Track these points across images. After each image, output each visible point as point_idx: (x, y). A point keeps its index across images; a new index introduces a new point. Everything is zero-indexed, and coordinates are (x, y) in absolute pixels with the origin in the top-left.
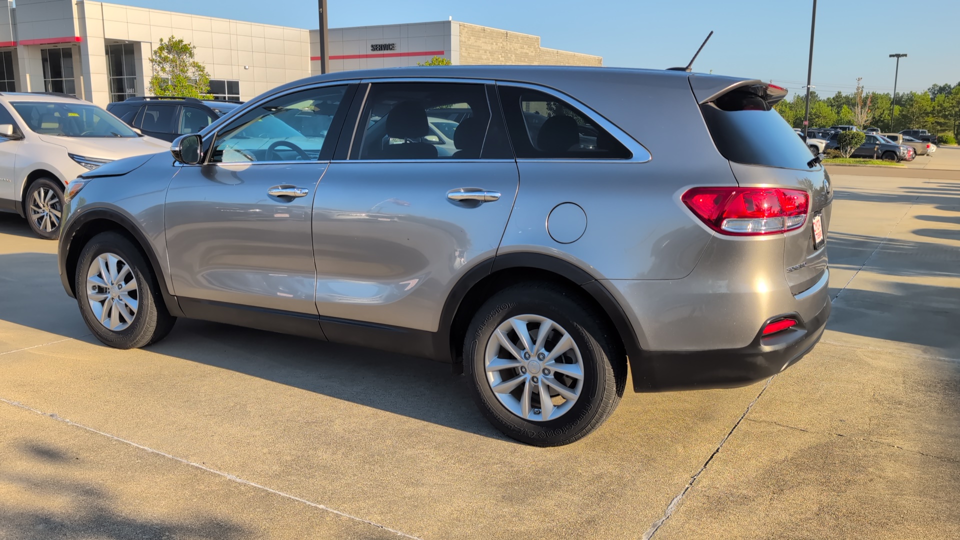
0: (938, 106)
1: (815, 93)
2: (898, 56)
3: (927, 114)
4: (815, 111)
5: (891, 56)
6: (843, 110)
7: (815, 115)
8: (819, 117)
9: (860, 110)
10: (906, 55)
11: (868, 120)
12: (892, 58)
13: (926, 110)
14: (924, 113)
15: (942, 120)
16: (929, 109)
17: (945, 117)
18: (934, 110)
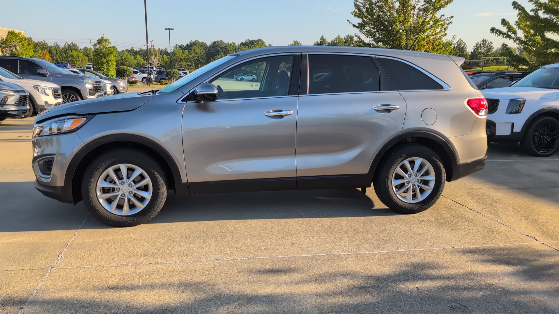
0: (187, 56)
1: (115, 47)
2: (169, 29)
3: (182, 60)
4: (124, 57)
5: (166, 29)
6: (137, 57)
7: (124, 60)
8: (127, 61)
9: (154, 58)
10: (173, 29)
11: (159, 63)
12: (166, 30)
13: (181, 58)
14: (180, 60)
15: (189, 63)
16: (183, 58)
17: (191, 62)
18: (185, 58)
